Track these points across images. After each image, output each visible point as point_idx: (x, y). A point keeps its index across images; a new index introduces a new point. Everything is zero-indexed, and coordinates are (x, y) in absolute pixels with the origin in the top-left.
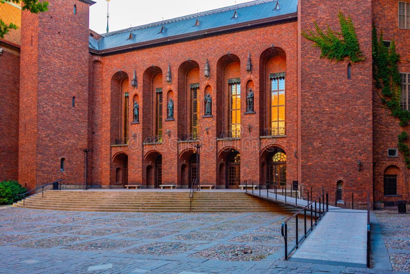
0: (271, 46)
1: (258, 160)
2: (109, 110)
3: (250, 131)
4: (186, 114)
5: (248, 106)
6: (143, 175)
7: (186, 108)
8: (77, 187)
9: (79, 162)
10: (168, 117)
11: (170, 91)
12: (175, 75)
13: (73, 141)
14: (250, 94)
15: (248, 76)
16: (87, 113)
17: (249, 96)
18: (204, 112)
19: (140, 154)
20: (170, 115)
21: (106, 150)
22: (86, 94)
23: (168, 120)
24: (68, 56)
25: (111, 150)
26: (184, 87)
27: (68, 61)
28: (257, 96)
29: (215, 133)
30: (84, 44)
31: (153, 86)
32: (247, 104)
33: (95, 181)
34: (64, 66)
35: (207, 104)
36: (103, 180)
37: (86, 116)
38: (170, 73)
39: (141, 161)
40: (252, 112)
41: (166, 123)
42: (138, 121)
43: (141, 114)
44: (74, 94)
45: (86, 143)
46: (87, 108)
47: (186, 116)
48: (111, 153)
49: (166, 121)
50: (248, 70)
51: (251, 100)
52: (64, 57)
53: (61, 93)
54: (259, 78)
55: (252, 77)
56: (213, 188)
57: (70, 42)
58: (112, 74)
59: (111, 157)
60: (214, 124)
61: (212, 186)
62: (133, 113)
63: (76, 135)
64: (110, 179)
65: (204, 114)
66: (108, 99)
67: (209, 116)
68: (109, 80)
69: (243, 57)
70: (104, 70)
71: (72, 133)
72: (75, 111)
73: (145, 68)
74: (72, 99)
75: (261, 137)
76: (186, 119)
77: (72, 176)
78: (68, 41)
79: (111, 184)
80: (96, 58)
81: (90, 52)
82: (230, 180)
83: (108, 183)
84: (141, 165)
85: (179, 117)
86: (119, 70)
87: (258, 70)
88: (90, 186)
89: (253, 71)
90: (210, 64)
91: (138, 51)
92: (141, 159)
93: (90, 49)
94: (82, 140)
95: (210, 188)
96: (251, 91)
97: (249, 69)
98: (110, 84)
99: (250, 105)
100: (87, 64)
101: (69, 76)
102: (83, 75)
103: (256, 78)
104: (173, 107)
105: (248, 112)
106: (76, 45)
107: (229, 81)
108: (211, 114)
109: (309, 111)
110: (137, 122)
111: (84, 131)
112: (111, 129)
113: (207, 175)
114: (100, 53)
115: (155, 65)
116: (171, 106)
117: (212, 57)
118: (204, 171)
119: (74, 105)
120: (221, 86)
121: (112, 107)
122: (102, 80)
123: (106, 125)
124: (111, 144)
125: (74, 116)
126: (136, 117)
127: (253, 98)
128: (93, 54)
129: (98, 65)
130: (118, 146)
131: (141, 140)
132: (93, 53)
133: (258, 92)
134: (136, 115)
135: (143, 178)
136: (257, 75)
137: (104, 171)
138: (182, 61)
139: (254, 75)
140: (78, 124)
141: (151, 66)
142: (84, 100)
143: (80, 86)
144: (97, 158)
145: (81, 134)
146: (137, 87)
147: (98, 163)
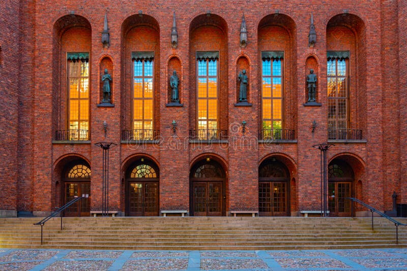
0: (345, 11)
2: (50, 79)
3: (313, 131)
5: (310, 94)
9: (6, 169)
10: (171, 100)
11: (174, 58)
14: (311, 77)
15: (309, 51)
20: (175, 96)
21: (43, 149)
23: (171, 104)
25: (52, 149)
28: (323, 81)
29: (256, 130)
31: (126, 47)
35: (242, 86)
36: (37, 201)
37: (16, 85)
41: (168, 109)
42: (111, 102)
43: (117, 91)
45: (16, 135)
48: (52, 155)
49: (167, 107)
50: (312, 42)
51: (314, 86)
54: (325, 56)
55: (315, 52)
56: (256, 215)
60: (254, 118)
61: (255, 212)
63: (4, 119)
65: (235, 100)
69: (300, 21)
70: (37, 8)
73: (125, 16)
75: (330, 141)
79: (53, 209)
86: (70, 12)
87: (325, 44)
89: (317, 45)
94: (10, 129)
95: (253, 215)
98: (50, 33)
103: (322, 54)
105: (309, 104)
112: (53, 112)
113: (244, 195)
115: (146, 13)
116: (176, 83)
117: (251, 14)
118: (236, 189)
121: (53, 75)
123: (42, 105)
124: (52, 139)
126: (106, 95)
130: (66, 144)
133: (325, 76)
134: (106, 93)
136: (323, 50)
137: (37, 186)
138: (197, 13)
139: (318, 49)
140: (5, 100)
141: (136, 13)
142: (13, 56)
143: (8, 30)
144: (23, 163)
145: (10, 118)
146: (109, 45)
147: (23, 172)
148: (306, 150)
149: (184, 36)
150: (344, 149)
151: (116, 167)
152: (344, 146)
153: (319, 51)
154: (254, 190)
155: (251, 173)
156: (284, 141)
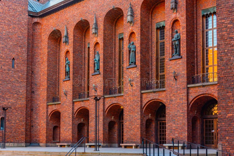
1: (186, 114)
2: (46, 69)
3: (176, 79)
4: (115, 67)
5: (175, 50)
6: (72, 133)
7: (115, 60)
8: (16, 144)
9: (18, 121)
10: (95, 71)
12: (101, 26)
13: (12, 101)
14: (175, 36)
15: (173, 16)
16: (26, 73)
17: (174, 39)
18: (128, 62)
19: (71, 112)
20: (96, 69)
21: (43, 108)
22: (25, 55)
23: (94, 74)
24: (8, 21)
25: (47, 108)
26: (112, 38)
27: (9, 25)
28: (183, 37)
29: (139, 84)
30: (24, 7)
31: (85, 41)
32: (172, 49)
33: (34, 139)
34: (4, 31)
35: (131, 54)
36: (41, 138)
37: (25, 76)
38: (96, 24)
39: (71, 119)
40: (178, 57)
41: (93, 77)
42: (69, 77)
43: (71, 70)
44: (14, 55)
45: (25, 103)
46: (25, 68)
47: (115, 69)
48: (47, 111)
50: (172, 9)
51: (177, 43)
52: (4, 22)
53: (2, 56)
54: (185, 16)
56: (136, 147)
57: (11, 7)
58: (48, 33)
59: (47, 116)
60: (138, 75)
61: (135, 145)
62: (65, 70)
63: (16, 95)
64: (47, 137)
65: (128, 64)
66: (45, 58)
67: (133, 66)
68: (47, 40)
70: (43, 31)
71: (12, 93)
72: (15, 72)
73: (75, 23)
74: (11, 60)
75: (189, 86)
76: (115, 71)
77: (11, 134)
78: (9, 6)
79: (47, 142)
80: (36, 20)
81: (29, 15)
82: (160, 139)
83: (45, 141)
84: (71, 123)
85: (105, 70)
86: (54, 29)
87: (185, 7)
88: (28, 144)
89: (179, 9)
90: (133, 8)
91: (70, 7)
92: (71, 116)
93: (29, 12)
94: (21, 100)
95: (133, 147)
96: (177, 32)
97: (174, 6)
98: (47, 43)
99: (176, 49)
100: (26, 27)
101: (9, 40)
102: (22, 38)
103: (182, 16)
104: (99, 60)
105: (174, 58)
106: (16, 9)
107: (157, 25)
108: (135, 64)
109: (227, 44)
110: (69, 79)
111: (23, 91)
112: (48, 87)
113: (132, 132)
114: (39, 15)
115: (84, 19)
116: (97, 59)
118: (128, 128)
119: (13, 67)
120: (148, 31)
121: (48, 66)
122: (41, 41)
123: (43, 84)
124: (47, 103)
125: (13, 77)
126: (67, 73)
127: (179, 40)
128: (33, 17)
129: (38, 27)
130: (53, 105)
131: (71, 97)
132: (32, 15)
133: (185, 33)
134: (67, 72)
135: (73, 137)
136: (184, 12)
137: (41, 129)
139: (179, 13)
140: (17, 85)
141: (80, 20)
142: (22, 61)
143: (19, 48)
144: (37, 117)
145: (20, 94)
146: (68, 43)
147: (37, 122)
148: (171, 95)
149: (101, 27)
150: (202, 91)
151: (70, 117)
152: (202, 88)
153: (180, 14)
154: (138, 128)
155: (136, 116)
156: (157, 90)
